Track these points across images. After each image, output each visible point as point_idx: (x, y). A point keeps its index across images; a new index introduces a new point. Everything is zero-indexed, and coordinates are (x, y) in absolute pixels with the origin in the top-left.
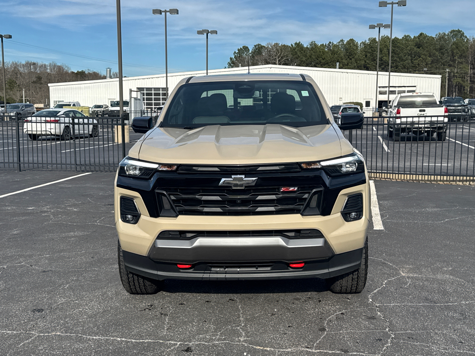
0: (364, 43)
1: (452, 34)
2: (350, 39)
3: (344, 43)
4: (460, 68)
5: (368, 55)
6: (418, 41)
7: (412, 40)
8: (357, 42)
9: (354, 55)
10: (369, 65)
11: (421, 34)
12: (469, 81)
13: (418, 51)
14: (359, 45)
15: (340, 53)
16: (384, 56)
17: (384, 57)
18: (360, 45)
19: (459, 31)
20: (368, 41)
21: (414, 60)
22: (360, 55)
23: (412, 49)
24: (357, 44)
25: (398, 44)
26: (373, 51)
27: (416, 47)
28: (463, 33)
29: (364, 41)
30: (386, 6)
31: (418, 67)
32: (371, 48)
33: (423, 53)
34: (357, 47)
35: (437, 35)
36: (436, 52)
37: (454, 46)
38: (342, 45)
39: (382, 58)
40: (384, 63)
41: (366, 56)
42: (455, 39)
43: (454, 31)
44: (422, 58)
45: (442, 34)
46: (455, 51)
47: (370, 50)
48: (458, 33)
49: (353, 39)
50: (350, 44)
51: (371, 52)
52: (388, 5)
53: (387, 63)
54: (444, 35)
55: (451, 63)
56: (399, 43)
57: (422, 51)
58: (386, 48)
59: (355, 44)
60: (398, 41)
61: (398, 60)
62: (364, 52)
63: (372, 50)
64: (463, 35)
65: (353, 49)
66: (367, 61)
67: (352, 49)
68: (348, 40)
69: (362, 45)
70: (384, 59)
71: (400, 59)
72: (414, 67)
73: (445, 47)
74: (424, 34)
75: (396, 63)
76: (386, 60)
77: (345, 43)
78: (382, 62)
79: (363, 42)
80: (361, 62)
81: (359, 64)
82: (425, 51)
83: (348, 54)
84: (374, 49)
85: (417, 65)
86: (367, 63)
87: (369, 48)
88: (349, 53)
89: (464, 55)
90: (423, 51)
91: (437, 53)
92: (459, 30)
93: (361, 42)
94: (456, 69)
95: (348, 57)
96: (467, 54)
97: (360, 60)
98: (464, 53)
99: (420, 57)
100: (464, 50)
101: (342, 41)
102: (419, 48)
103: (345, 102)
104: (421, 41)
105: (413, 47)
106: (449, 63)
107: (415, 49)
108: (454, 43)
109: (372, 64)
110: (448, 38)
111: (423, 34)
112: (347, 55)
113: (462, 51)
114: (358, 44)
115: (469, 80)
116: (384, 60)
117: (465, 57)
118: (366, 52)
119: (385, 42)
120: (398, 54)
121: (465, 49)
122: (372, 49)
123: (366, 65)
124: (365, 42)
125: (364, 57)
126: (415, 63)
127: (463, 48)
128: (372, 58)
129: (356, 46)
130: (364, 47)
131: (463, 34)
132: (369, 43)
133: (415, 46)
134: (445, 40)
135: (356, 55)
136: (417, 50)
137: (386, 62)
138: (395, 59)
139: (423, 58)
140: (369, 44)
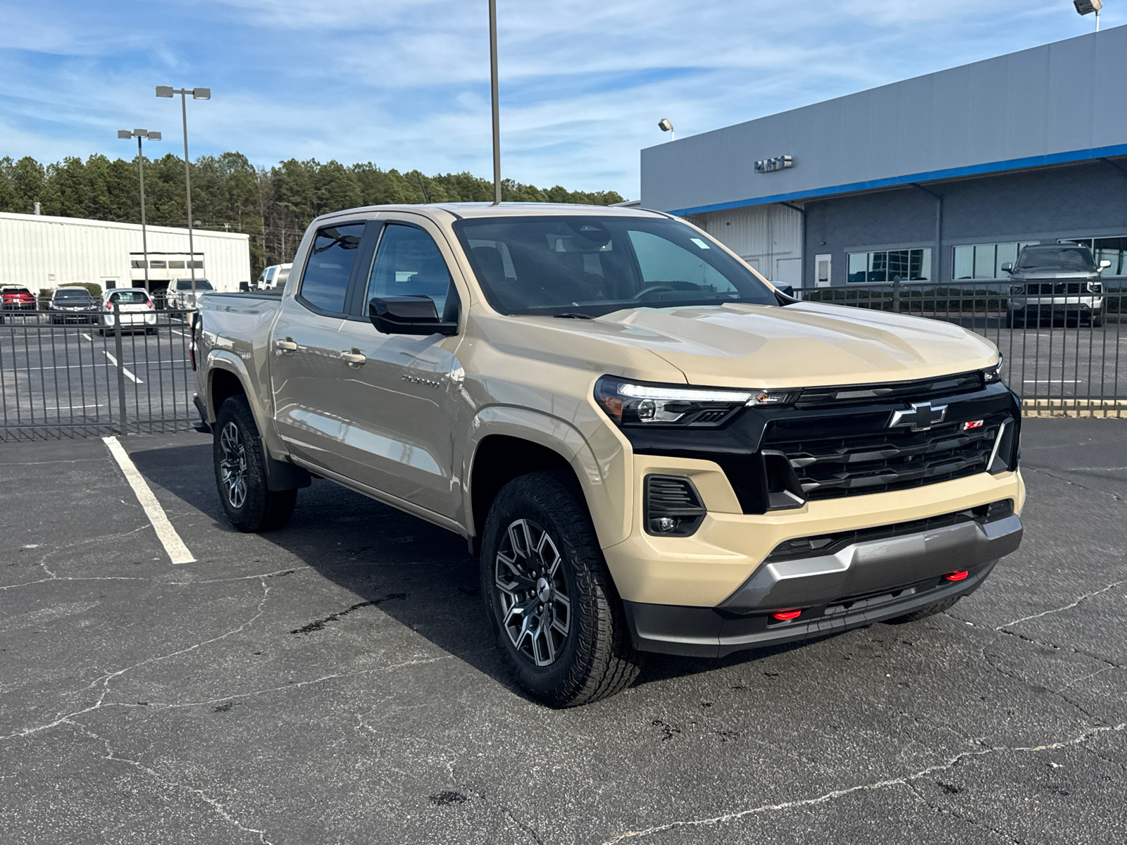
0: (56, 168)
1: (227, 160)
2: (24, 157)
3: (11, 164)
4: (247, 223)
5: (68, 191)
6: (164, 169)
7: (152, 166)
8: (41, 165)
9: (37, 190)
10: (72, 210)
11: (169, 157)
12: (264, 248)
13: (167, 188)
14: (45, 170)
15: (6, 184)
16: (99, 195)
17: (101, 197)
18: (48, 171)
19: (239, 156)
20: (63, 164)
21: (161, 205)
22: (50, 190)
23: (154, 183)
24: (40, 168)
25: (127, 173)
26: (76, 184)
27: (162, 180)
28: (247, 160)
29: (55, 163)
30: (172, 97)
31: (169, 219)
32: (71, 177)
33: (176, 192)
34: (41, 173)
35: (199, 159)
36: (201, 192)
37: (233, 183)
38: (7, 167)
39: (97, 199)
40: (102, 209)
41: (63, 192)
42: (233, 170)
43: (229, 155)
44: (175, 201)
45: (209, 158)
46: (235, 192)
47: (70, 182)
48: (236, 159)
49: (32, 157)
50: (26, 166)
51: (72, 185)
52: (174, 94)
53: (107, 208)
54: (212, 160)
55: (231, 213)
56: (127, 170)
57: (174, 189)
58: (101, 180)
59: (38, 168)
60: (126, 168)
61: (129, 202)
62: (57, 184)
63: (74, 182)
64: (247, 163)
65: (34, 177)
66: (67, 203)
67: (31, 178)
68: (21, 159)
69: (50, 170)
70: (100, 200)
71: (132, 201)
72: (162, 217)
73: (216, 183)
74: (175, 156)
75: (127, 209)
76: (105, 202)
77: (14, 165)
78: (97, 206)
79: (52, 165)
80: (53, 204)
81: (48, 207)
82: (180, 188)
83: (23, 187)
84: (78, 180)
85: (167, 215)
86: (66, 208)
87: (67, 177)
88: (26, 186)
89: (251, 199)
90: (176, 189)
91: (203, 194)
92: (238, 153)
93: (48, 165)
94: (240, 224)
95: (26, 194)
96: (256, 198)
97: (51, 200)
98: (252, 195)
99: (171, 199)
100: (251, 191)
101: (7, 159)
102: (168, 183)
103: (63, 283)
104: (170, 170)
105: (156, 180)
106: (227, 214)
107: (161, 184)
108: (232, 178)
109: (77, 208)
110: (220, 166)
111: (173, 156)
112: (21, 189)
113: (247, 192)
114: (43, 168)
115: (264, 244)
116: (100, 202)
117: (254, 203)
118: (62, 185)
119: (99, 168)
120: (128, 192)
121: (251, 188)
122: (74, 179)
123: (65, 210)
124: (57, 164)
125: (59, 194)
126: (163, 210)
127: (249, 186)
128: (75, 197)
129: (39, 172)
130: (57, 175)
131: (245, 162)
132: (66, 168)
133: (159, 178)
134: (213, 171)
135: (41, 190)
136: (164, 187)
137: (106, 206)
138: (122, 200)
139: (178, 201)
140: (67, 170)
